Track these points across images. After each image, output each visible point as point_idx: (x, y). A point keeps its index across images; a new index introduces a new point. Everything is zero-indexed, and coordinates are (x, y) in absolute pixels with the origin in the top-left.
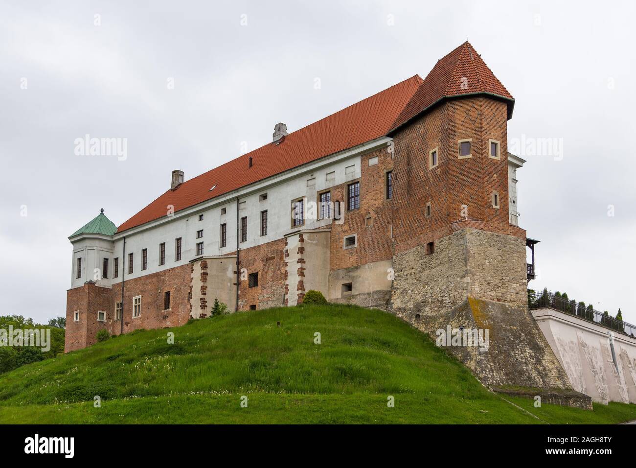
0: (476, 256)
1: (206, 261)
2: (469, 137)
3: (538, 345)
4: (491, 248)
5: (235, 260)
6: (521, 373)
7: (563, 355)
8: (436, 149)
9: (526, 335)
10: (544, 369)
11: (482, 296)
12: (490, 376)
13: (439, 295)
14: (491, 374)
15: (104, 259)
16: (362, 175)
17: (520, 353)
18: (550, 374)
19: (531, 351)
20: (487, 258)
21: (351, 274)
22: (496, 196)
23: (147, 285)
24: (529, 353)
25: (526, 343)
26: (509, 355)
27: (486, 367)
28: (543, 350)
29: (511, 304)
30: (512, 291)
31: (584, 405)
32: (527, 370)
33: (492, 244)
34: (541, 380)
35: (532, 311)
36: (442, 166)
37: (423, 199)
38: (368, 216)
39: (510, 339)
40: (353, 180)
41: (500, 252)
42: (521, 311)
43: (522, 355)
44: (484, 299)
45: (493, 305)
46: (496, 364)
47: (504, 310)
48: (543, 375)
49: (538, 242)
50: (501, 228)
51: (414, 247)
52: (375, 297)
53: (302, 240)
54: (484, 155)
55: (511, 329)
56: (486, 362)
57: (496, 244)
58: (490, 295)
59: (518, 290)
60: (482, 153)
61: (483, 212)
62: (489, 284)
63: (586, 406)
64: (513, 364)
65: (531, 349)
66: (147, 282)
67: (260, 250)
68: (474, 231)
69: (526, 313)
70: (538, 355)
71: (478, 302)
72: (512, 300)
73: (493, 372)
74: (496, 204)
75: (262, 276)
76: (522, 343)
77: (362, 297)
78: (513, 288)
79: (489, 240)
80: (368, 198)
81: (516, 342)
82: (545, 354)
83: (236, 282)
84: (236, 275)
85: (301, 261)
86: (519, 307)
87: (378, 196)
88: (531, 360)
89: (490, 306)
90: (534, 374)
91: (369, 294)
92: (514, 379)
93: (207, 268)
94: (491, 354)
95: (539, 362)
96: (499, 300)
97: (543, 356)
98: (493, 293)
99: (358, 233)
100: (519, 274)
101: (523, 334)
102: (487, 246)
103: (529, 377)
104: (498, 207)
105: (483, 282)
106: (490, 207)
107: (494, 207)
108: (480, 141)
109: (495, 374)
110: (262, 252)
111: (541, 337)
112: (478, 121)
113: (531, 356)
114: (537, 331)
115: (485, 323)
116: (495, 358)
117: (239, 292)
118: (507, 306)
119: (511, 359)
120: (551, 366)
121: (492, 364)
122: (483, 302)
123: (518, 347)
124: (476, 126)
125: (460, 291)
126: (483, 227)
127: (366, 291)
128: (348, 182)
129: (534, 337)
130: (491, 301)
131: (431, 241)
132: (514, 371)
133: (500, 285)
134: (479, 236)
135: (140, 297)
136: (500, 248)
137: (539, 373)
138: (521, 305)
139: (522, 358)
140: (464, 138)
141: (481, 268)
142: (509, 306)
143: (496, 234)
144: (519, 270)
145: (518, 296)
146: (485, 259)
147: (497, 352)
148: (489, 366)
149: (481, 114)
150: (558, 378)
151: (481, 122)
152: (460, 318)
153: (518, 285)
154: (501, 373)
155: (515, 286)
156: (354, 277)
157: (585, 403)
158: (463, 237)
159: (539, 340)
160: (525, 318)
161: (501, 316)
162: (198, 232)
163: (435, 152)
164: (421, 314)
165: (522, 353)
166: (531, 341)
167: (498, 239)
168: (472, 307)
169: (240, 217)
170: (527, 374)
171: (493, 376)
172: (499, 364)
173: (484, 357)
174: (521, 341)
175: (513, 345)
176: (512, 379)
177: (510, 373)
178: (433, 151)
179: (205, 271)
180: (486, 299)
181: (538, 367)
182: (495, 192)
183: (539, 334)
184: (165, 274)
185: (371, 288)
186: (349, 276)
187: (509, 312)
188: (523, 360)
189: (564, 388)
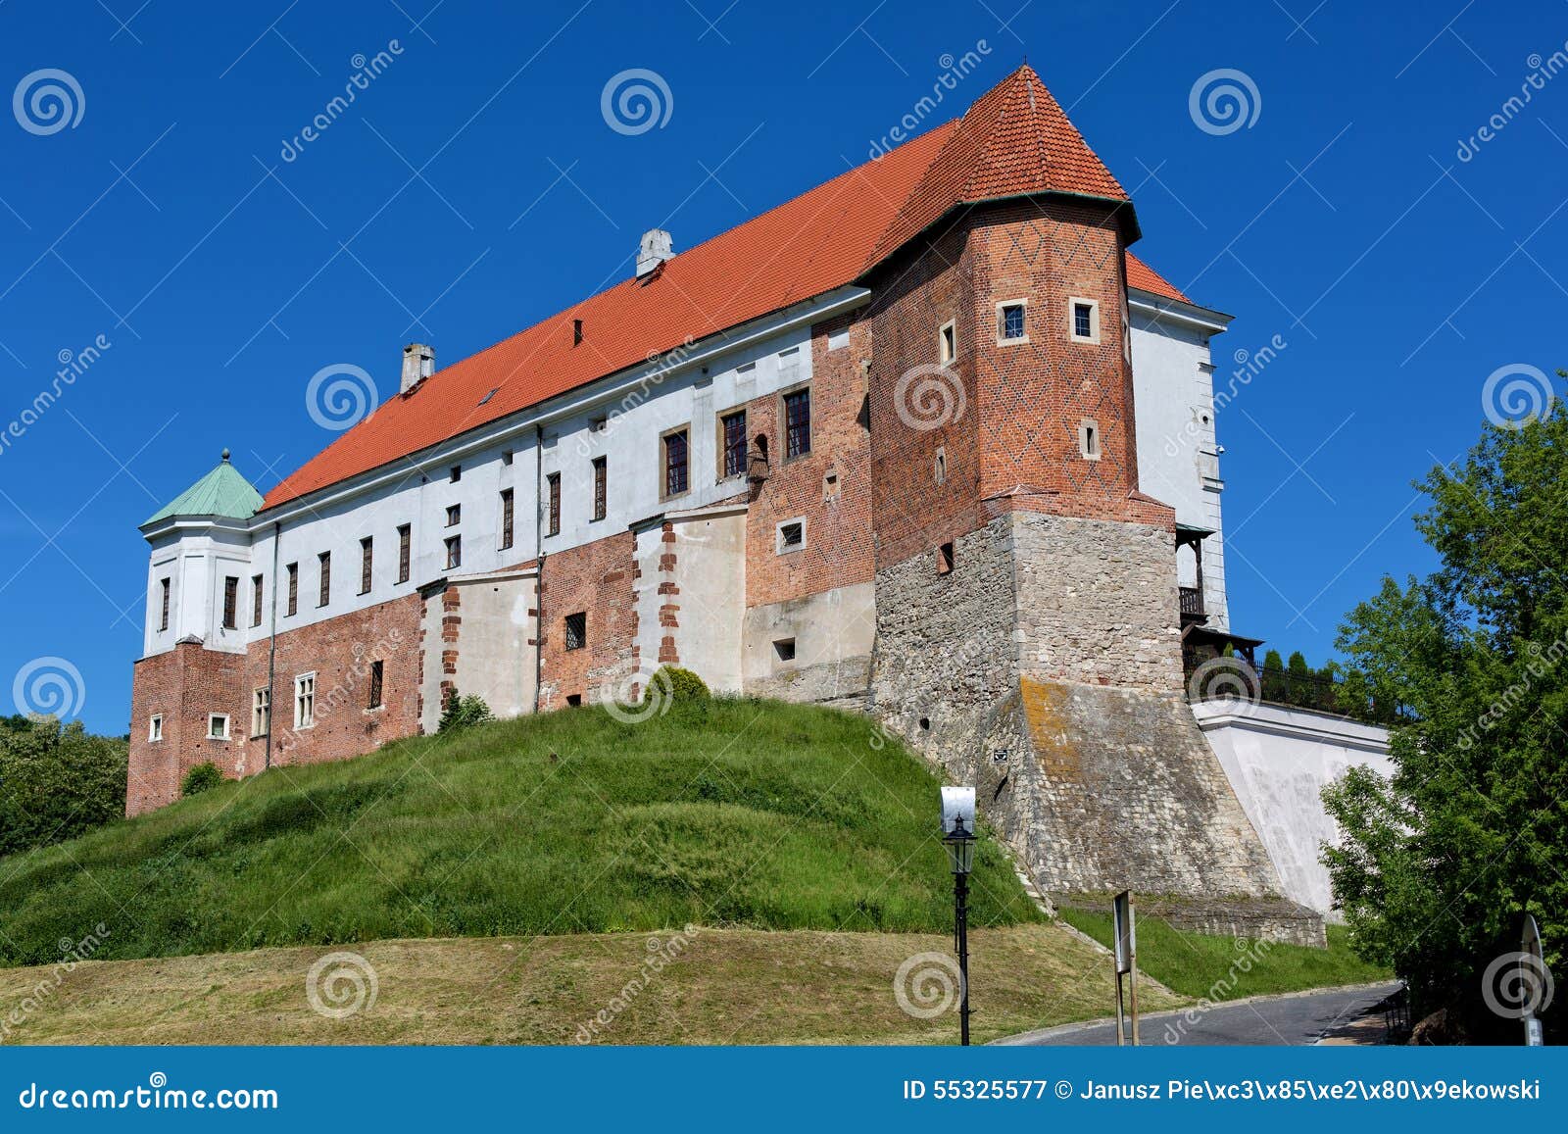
0: (1041, 577)
1: (455, 589)
2: (1021, 295)
3: (1199, 789)
4: (1081, 556)
5: (534, 582)
6: (1143, 861)
7: (1266, 815)
8: (952, 323)
9: (1169, 766)
10: (1210, 849)
11: (1058, 674)
12: (1055, 871)
13: (967, 673)
14: (1060, 865)
15: (228, 578)
16: (815, 373)
17: (1146, 810)
18: (1223, 862)
19: (1177, 806)
20: (1067, 580)
21: (794, 616)
22: (1090, 431)
23: (329, 644)
24: (1171, 809)
25: (1167, 787)
26: (1115, 817)
27: (1049, 848)
28: (1212, 801)
29: (1136, 691)
30: (1139, 657)
32: (1160, 853)
33: (1082, 547)
34: (1197, 876)
35: (1193, 705)
36: (964, 363)
37: (931, 439)
38: (829, 474)
39: (1122, 778)
40: (794, 385)
41: (1106, 564)
42: (1163, 705)
43: (1152, 816)
44: (1062, 680)
45: (1087, 694)
46: (1075, 841)
47: (1117, 706)
48: (1203, 865)
49: (1210, 532)
50: (1106, 507)
51: (914, 554)
52: (847, 673)
53: (670, 538)
54: (1058, 335)
55: (1130, 753)
56: (1049, 838)
57: (1093, 545)
58: (1079, 672)
59: (1155, 656)
60: (1051, 330)
61: (1058, 471)
62: (1075, 642)
63: (1307, 936)
64: (1124, 840)
65: (1179, 800)
66: (330, 637)
67: (589, 556)
68: (1034, 517)
69: (1175, 711)
70: (1197, 813)
71: (1044, 690)
72: (1139, 678)
73: (1065, 859)
74: (1090, 448)
75: (595, 621)
76: (1157, 787)
77: (818, 673)
78: (1143, 650)
79: (1074, 538)
80: (828, 428)
81: (1140, 783)
82: (1217, 811)
83: (535, 638)
84: (535, 619)
85: (667, 588)
86: (1158, 696)
88: (1177, 827)
89: (1077, 698)
90: (1179, 863)
91: (833, 667)
92: (1121, 876)
93: (458, 604)
94: (1066, 818)
95: (1196, 830)
96: (1103, 681)
97: (1210, 817)
98: (1088, 665)
99: (808, 514)
100: (1157, 615)
101: (1160, 764)
102: (1069, 551)
103: (1166, 872)
104: (1096, 456)
105: (1059, 639)
106: (1075, 458)
107: (1086, 456)
108: (1046, 303)
109: (1069, 866)
110: (595, 560)
111: (1210, 770)
112: (1041, 257)
113: (1176, 818)
114: (1201, 754)
115: (1060, 741)
116: (1078, 825)
117: (543, 661)
118: (1126, 696)
119: (1120, 827)
120: (1229, 840)
121: (1064, 841)
122: (1059, 688)
123: (1142, 795)
124: (1036, 268)
125: (1007, 662)
126: (1058, 507)
127: (827, 660)
128: (784, 389)
129: (1190, 771)
130: (1083, 684)
131: (946, 540)
132: (1124, 857)
133: (1106, 644)
134: (1047, 528)
135: (313, 674)
136: (1103, 556)
137: (1194, 859)
138: (1165, 690)
139: (1151, 824)
140: (1009, 297)
141: (1054, 605)
142: (1131, 695)
143: (1091, 521)
144: (1159, 605)
145: (1157, 667)
146: (1065, 584)
147: (1083, 811)
148: (1056, 846)
149: (1048, 240)
150: (1246, 869)
151: (1047, 259)
152: (1005, 730)
153: (1156, 642)
154: (1086, 864)
155: (1146, 644)
156: (799, 624)
157: (1305, 930)
158: (1005, 534)
159: (1206, 777)
160: (1171, 724)
161: (1107, 722)
162: (450, 510)
163: (951, 327)
164: (930, 719)
165: (1153, 811)
166: (1179, 781)
167: (1098, 533)
168: (1027, 702)
169: (545, 473)
170: (1160, 863)
171: (1064, 873)
172: (1084, 842)
173: (1046, 824)
174: (1153, 782)
175: (1130, 794)
176: (1116, 876)
177: (1114, 862)
178: (946, 326)
179: (453, 614)
180: (1068, 681)
181: (1194, 844)
182: (1087, 422)
183: (1208, 761)
184: (370, 618)
185: (838, 651)
186: (790, 623)
187: (1129, 710)
188: (1154, 829)
189: (1259, 894)
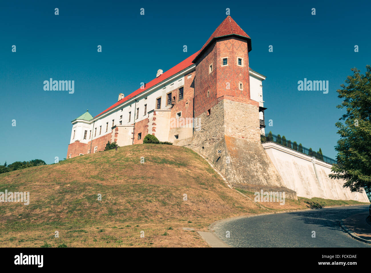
0: (230, 114)
1: (118, 128)
2: (227, 56)
3: (265, 162)
4: (239, 110)
5: (133, 127)
6: (253, 177)
7: (280, 169)
8: (212, 64)
9: (258, 156)
10: (268, 175)
11: (233, 135)
12: (233, 178)
13: (213, 136)
14: (234, 176)
15: (85, 131)
16: (185, 84)
17: (253, 165)
18: (271, 178)
19: (260, 165)
20: (236, 115)
21: (178, 130)
22: (241, 84)
23: (100, 141)
24: (259, 166)
25: (258, 161)
26: (246, 166)
27: (231, 172)
28: (268, 165)
29: (250, 140)
30: (251, 133)
31: (291, 196)
32: (257, 175)
33: (239, 108)
34: (266, 181)
35: (263, 144)
36: (214, 71)
37: (207, 89)
38: (187, 102)
39: (248, 158)
40: (181, 87)
41: (244, 112)
42: (256, 144)
43: (255, 167)
44: (234, 136)
45: (240, 140)
46: (237, 171)
47: (246, 143)
48: (267, 179)
49: (266, 109)
50: (244, 101)
51: (202, 113)
52: (188, 141)
53: (155, 114)
54: (235, 64)
55: (249, 153)
56: (231, 170)
57: (241, 108)
58: (238, 135)
59: (254, 133)
60: (233, 63)
61: (234, 92)
62: (237, 129)
63: (293, 197)
64: (248, 172)
65: (261, 164)
66: (100, 140)
67: (143, 122)
68: (229, 101)
69: (259, 145)
70: (265, 167)
71: (230, 138)
72: (251, 138)
73: (235, 175)
74: (241, 88)
75: (143, 134)
76: (255, 161)
77: (183, 141)
78: (252, 132)
79: (237, 106)
80: (187, 94)
81: (252, 159)
82: (269, 167)
83: (132, 138)
84: (133, 134)
85: (154, 124)
86: (255, 142)
87: (191, 92)
88: (260, 170)
89: (237, 140)
90: (261, 178)
91: (185, 140)
92: (248, 180)
93: (118, 130)
94: (235, 166)
95: (265, 171)
96: (243, 137)
97: (268, 168)
98: (240, 134)
99: (182, 110)
100: (255, 125)
101: (256, 156)
102: (236, 109)
103: (258, 179)
104: (242, 90)
105: (233, 127)
106: (238, 90)
107: (240, 89)
108: (232, 57)
109: (236, 176)
110: (144, 123)
111: (267, 158)
112: (231, 48)
113: (260, 168)
114: (265, 155)
115: (233, 149)
116: (238, 167)
117: (134, 142)
118: (248, 141)
119: (247, 169)
120: (272, 174)
121: (234, 171)
122: (233, 138)
123: (252, 162)
124: (230, 50)
125: (221, 132)
126: (234, 99)
127: (185, 138)
128: (179, 88)
129: (263, 158)
130: (239, 138)
131: (209, 109)
132: (248, 175)
133: (244, 129)
134: (231, 104)
135: (97, 147)
136: (243, 111)
137: (265, 177)
138: (256, 141)
139: (254, 169)
140: (224, 57)
141: (232, 120)
142: (249, 141)
143: (241, 103)
144: (255, 122)
145: (255, 135)
146: (235, 116)
147: (239, 164)
148: (233, 172)
149: (233, 45)
150: (277, 180)
151: (233, 49)
152: (221, 147)
153: (255, 130)
154: (240, 176)
155: (252, 130)
156: (179, 132)
157: (292, 195)
158: (222, 104)
159: (266, 159)
160: (258, 148)
161: (244, 146)
162: (121, 116)
163: (211, 65)
164: (204, 147)
165: (255, 166)
166: (260, 160)
167: (242, 106)
168: (226, 140)
169: (136, 108)
170: (257, 177)
171: (234, 178)
172: (239, 171)
173: (230, 167)
174: (255, 159)
175: (249, 161)
176: (246, 180)
177: (246, 176)
178: (210, 65)
179: (117, 132)
180: (235, 137)
181: (264, 174)
182: (240, 82)
183: (266, 156)
184: (107, 136)
185: (187, 136)
186: (178, 131)
187: (249, 144)
188: (255, 170)
189: (280, 186)
